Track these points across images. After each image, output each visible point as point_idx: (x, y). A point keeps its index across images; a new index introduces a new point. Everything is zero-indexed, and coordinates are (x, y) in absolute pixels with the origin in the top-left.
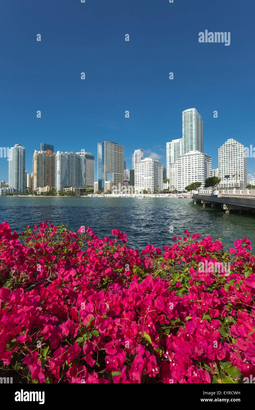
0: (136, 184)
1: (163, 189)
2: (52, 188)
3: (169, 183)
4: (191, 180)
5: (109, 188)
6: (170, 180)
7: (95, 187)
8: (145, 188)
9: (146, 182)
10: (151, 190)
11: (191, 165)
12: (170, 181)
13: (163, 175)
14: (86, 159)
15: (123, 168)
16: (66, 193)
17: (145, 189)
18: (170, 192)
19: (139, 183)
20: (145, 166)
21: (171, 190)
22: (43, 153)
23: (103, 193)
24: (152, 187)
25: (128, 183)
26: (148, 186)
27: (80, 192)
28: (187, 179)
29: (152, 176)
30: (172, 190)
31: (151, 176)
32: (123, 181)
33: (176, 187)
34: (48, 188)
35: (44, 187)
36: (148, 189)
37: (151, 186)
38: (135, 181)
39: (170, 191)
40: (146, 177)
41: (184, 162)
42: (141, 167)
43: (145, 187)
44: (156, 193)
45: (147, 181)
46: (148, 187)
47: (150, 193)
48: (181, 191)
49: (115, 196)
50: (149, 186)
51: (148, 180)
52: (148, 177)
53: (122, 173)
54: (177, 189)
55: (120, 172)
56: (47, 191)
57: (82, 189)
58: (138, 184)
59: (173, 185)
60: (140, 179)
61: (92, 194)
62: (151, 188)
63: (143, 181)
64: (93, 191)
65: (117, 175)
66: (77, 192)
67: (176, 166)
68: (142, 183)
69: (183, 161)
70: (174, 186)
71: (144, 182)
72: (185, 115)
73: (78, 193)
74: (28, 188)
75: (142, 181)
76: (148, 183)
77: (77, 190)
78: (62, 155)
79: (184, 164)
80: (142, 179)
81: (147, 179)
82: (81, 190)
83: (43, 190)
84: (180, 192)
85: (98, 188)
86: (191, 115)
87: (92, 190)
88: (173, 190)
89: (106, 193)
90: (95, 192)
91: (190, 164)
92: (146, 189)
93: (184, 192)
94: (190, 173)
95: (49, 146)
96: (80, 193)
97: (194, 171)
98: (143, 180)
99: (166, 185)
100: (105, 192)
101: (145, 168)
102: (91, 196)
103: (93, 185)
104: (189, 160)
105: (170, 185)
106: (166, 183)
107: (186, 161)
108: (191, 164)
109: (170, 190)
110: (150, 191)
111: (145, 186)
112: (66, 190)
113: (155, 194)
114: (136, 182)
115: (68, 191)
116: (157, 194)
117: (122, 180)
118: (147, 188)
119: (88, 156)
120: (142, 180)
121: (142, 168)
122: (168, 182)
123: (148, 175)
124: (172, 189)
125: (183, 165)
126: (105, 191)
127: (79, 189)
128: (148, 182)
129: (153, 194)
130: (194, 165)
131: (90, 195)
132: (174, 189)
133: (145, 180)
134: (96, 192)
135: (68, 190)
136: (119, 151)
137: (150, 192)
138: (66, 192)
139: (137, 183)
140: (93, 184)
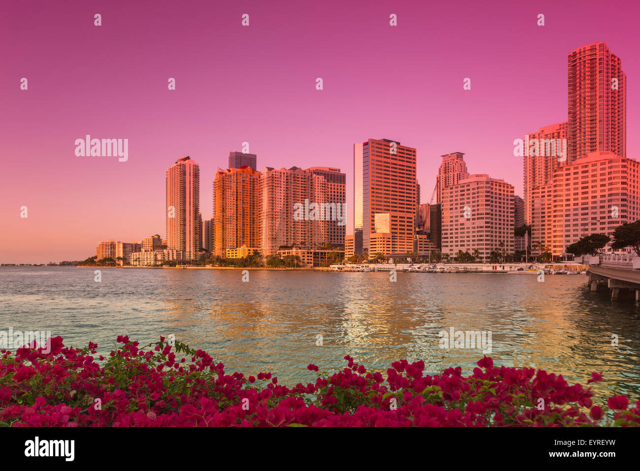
0: (445, 238)
1: (513, 252)
2: (254, 250)
3: (530, 234)
4: (590, 227)
5: (380, 249)
6: (532, 228)
7: (347, 247)
8: (469, 249)
9: (471, 234)
10: (482, 253)
11: (590, 190)
12: (532, 232)
13: (515, 217)
14: (328, 181)
15: (414, 201)
16: (282, 261)
17: (469, 251)
18: (531, 260)
19: (454, 235)
20: (468, 194)
21: (534, 252)
22: (234, 174)
23: (365, 261)
24: (484, 247)
25: (425, 236)
26: (476, 243)
27: (312, 258)
28: (580, 225)
29: (484, 220)
30: (537, 252)
31: (483, 218)
32: (413, 232)
33: (550, 246)
34: (244, 250)
35: (237, 247)
36: (474, 251)
37: (483, 244)
38: (442, 232)
39: (532, 255)
40: (471, 221)
41: (572, 182)
42: (459, 198)
43: (468, 247)
44: (495, 262)
45: (473, 232)
46: (476, 247)
47: (481, 262)
48: (561, 256)
49: (394, 267)
50: (478, 245)
51: (474, 228)
52: (476, 221)
53: (411, 212)
54: (552, 252)
55: (405, 210)
56: (242, 257)
57: (318, 253)
58: (451, 240)
59: (540, 240)
60: (454, 227)
61: (341, 264)
62: (482, 249)
63: (464, 233)
64: (342, 256)
65: (398, 219)
66: (306, 258)
67: (549, 194)
68: (461, 237)
69: (567, 180)
70: (543, 244)
71: (466, 235)
72: (576, 60)
73: (309, 261)
74: (204, 250)
75: (459, 231)
76: (474, 236)
77: (306, 255)
78: (273, 175)
79: (572, 187)
80: (459, 227)
81: (473, 226)
82: (315, 253)
83: (234, 255)
84: (558, 259)
85: (354, 250)
86: (591, 60)
87: (342, 253)
88: (540, 252)
89: (371, 262)
90: (346, 259)
91: (587, 187)
92: (471, 252)
93: (570, 259)
94: (587, 208)
95: (247, 156)
96: (312, 261)
97: (598, 205)
98: (463, 229)
99: (524, 241)
100: (371, 258)
101: (468, 200)
102: (339, 268)
103: (342, 243)
104: (583, 177)
105: (533, 242)
106: (522, 235)
107: (577, 178)
108: (590, 187)
109: (532, 252)
110: (480, 255)
111: (468, 245)
112: (282, 255)
113: (492, 264)
114: (446, 234)
115: (288, 257)
116: (497, 264)
117: (411, 230)
118: (473, 249)
119: (331, 175)
120: (461, 229)
121: (461, 199)
122: (526, 235)
123: (476, 217)
124: (538, 250)
125: (568, 190)
126: (372, 255)
127: (311, 253)
128: (476, 234)
129: (489, 264)
130: (599, 188)
131: (336, 266)
132: (543, 250)
133: (468, 228)
134: (349, 259)
135: (286, 255)
136: (404, 161)
137: (481, 258)
138: (282, 258)
139: (449, 236)
140: (344, 239)
